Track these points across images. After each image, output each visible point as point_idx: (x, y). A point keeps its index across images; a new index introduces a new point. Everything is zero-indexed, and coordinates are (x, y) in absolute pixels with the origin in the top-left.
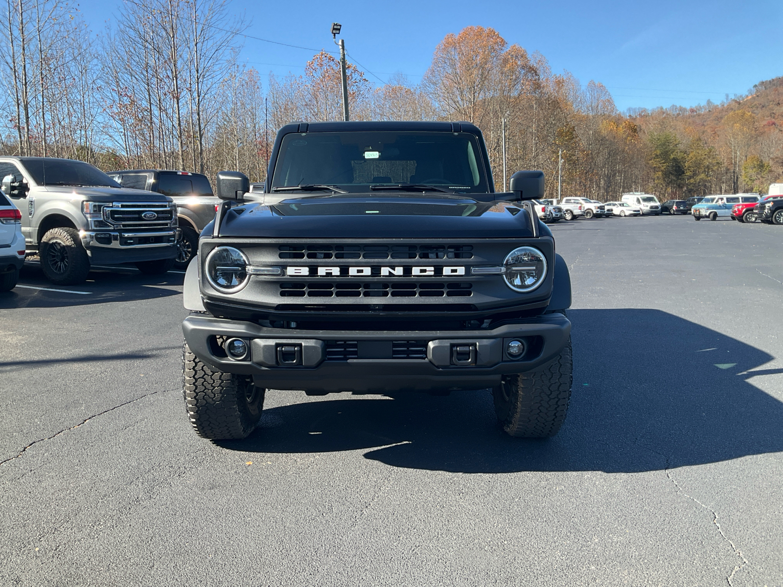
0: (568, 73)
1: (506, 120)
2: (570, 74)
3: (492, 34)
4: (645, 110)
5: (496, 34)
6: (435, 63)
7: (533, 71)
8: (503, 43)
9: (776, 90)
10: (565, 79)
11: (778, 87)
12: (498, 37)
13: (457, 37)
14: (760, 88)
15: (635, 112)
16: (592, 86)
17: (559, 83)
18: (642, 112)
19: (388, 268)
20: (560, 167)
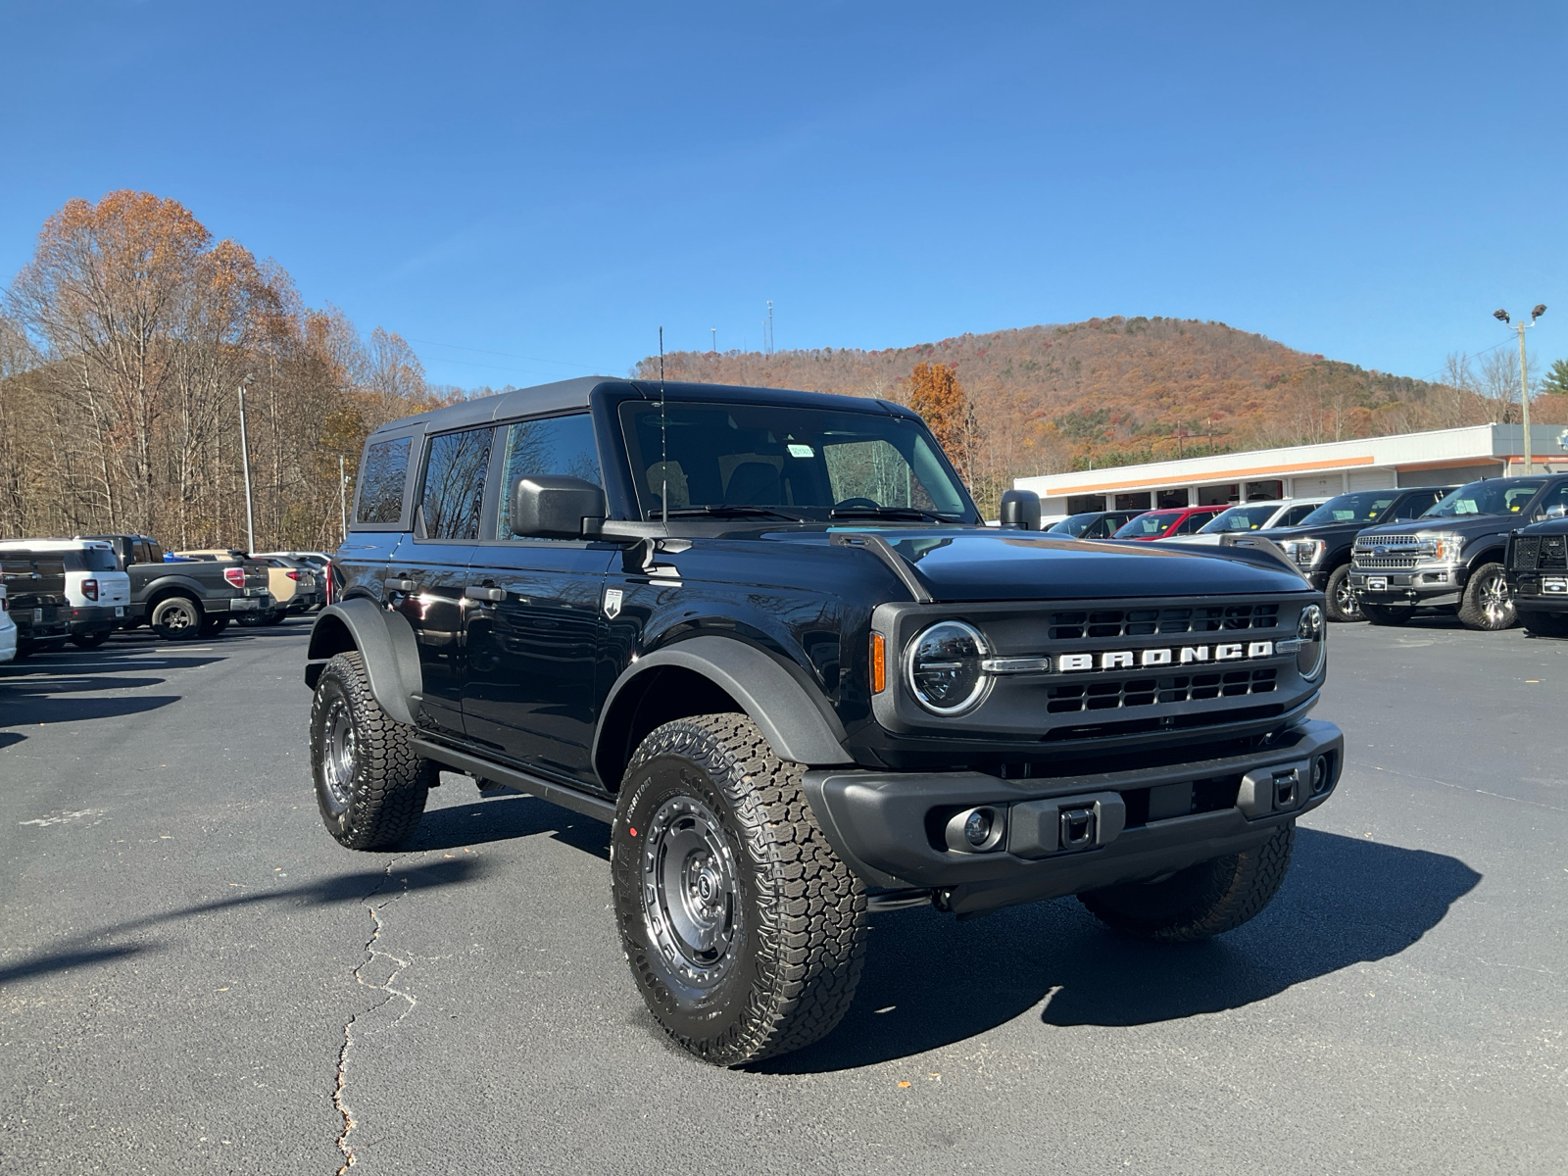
0: (335, 309)
1: (245, 391)
2: (338, 311)
3: (175, 212)
4: (458, 392)
5: (185, 213)
6: (43, 257)
7: (271, 296)
8: (202, 235)
9: (671, 374)
10: (330, 319)
11: (674, 369)
12: (191, 221)
13: (95, 207)
14: (647, 367)
15: (441, 394)
16: (380, 335)
17: (320, 327)
18: (454, 394)
19: (1191, 649)
20: (343, 491)
